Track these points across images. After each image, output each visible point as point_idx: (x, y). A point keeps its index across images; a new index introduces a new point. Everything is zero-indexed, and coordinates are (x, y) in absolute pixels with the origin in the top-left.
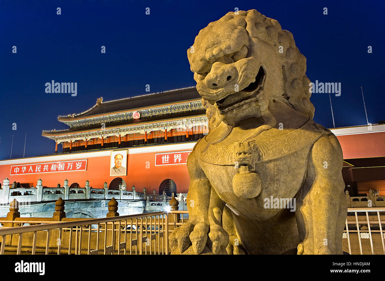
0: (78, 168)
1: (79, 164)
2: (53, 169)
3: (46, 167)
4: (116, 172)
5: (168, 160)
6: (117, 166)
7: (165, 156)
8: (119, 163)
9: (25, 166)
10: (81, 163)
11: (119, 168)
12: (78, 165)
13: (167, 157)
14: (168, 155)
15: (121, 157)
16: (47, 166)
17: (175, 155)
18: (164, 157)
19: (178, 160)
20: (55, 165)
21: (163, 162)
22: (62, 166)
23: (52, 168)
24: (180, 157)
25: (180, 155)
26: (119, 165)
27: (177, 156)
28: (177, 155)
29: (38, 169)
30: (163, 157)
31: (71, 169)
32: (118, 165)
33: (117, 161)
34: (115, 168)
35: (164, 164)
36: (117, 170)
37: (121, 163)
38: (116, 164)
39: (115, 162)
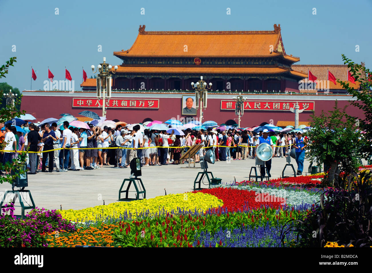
0: (150, 106)
2: (124, 105)
3: (115, 103)
4: (187, 111)
5: (231, 106)
7: (229, 103)
9: (91, 100)
12: (150, 104)
13: (230, 103)
14: (231, 103)
15: (191, 100)
16: (117, 102)
20: (125, 101)
21: (227, 107)
22: (133, 103)
23: (122, 104)
26: (190, 106)
29: (107, 103)
30: (227, 103)
31: (143, 106)
33: (188, 103)
34: (186, 108)
35: (228, 108)
36: (188, 110)
37: (192, 105)
38: (188, 106)
39: (186, 104)
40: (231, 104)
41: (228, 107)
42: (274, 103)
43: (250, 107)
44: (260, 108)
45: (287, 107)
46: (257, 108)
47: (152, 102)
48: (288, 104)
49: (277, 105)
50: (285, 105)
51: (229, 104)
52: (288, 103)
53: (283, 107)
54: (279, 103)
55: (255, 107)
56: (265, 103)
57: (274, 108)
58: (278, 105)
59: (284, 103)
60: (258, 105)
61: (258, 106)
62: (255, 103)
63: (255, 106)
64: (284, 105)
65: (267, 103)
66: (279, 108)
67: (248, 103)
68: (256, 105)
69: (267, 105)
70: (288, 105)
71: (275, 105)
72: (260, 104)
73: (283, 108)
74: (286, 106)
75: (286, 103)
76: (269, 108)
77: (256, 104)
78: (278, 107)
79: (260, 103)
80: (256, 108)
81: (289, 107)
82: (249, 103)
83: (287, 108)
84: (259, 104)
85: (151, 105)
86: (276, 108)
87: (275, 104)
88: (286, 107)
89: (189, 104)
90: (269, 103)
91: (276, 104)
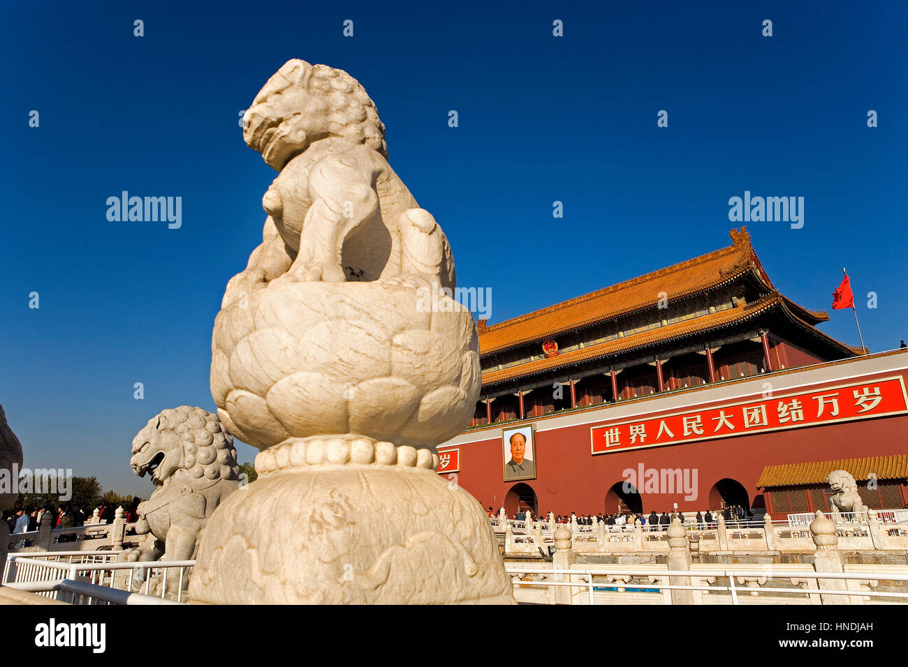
0: (444, 466)
1: (445, 458)
4: (515, 471)
5: (617, 440)
6: (516, 459)
7: (611, 430)
8: (519, 452)
10: (449, 456)
11: (519, 462)
12: (443, 461)
13: (614, 432)
14: (617, 429)
15: (521, 439)
17: (631, 427)
18: (609, 433)
19: (638, 437)
21: (608, 445)
24: (643, 431)
25: (643, 426)
26: (521, 457)
27: (637, 430)
28: (637, 427)
30: (607, 432)
32: (518, 457)
33: (515, 450)
34: (512, 463)
35: (610, 448)
36: (516, 467)
37: (523, 453)
38: (515, 456)
39: (512, 451)
40: (617, 433)
41: (610, 443)
42: (745, 410)
43: (671, 435)
44: (702, 431)
45: (793, 413)
46: (694, 435)
47: (447, 457)
48: (795, 403)
49: (755, 414)
50: (786, 406)
51: (612, 434)
52: (794, 401)
53: (780, 416)
54: (763, 407)
55: (686, 433)
56: (717, 413)
57: (747, 426)
58: (760, 414)
59: (781, 404)
60: (694, 423)
61: (694, 427)
62: (685, 419)
63: (686, 428)
64: (783, 408)
65: (722, 413)
66: (765, 422)
67: (662, 423)
68: (688, 425)
69: (723, 418)
70: (795, 407)
71: (749, 416)
72: (699, 420)
73: (781, 421)
74: (788, 410)
75: (787, 401)
76: (732, 427)
77: (688, 420)
78: (761, 421)
79: (699, 417)
80: (690, 433)
81: (800, 412)
82: (667, 423)
83: (794, 419)
84: (696, 419)
85: (444, 463)
86: (753, 423)
87: (748, 411)
88: (790, 415)
89: (518, 450)
90: (727, 411)
91: (752, 410)
